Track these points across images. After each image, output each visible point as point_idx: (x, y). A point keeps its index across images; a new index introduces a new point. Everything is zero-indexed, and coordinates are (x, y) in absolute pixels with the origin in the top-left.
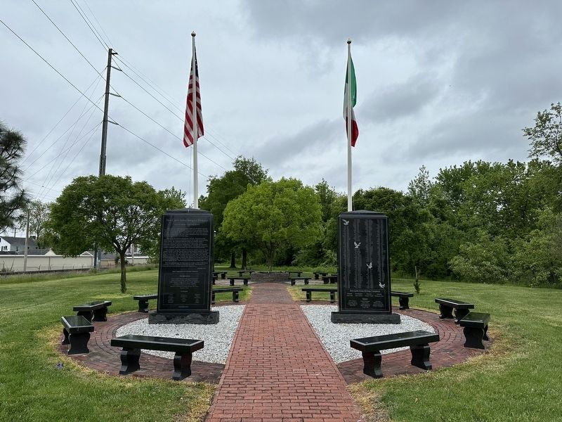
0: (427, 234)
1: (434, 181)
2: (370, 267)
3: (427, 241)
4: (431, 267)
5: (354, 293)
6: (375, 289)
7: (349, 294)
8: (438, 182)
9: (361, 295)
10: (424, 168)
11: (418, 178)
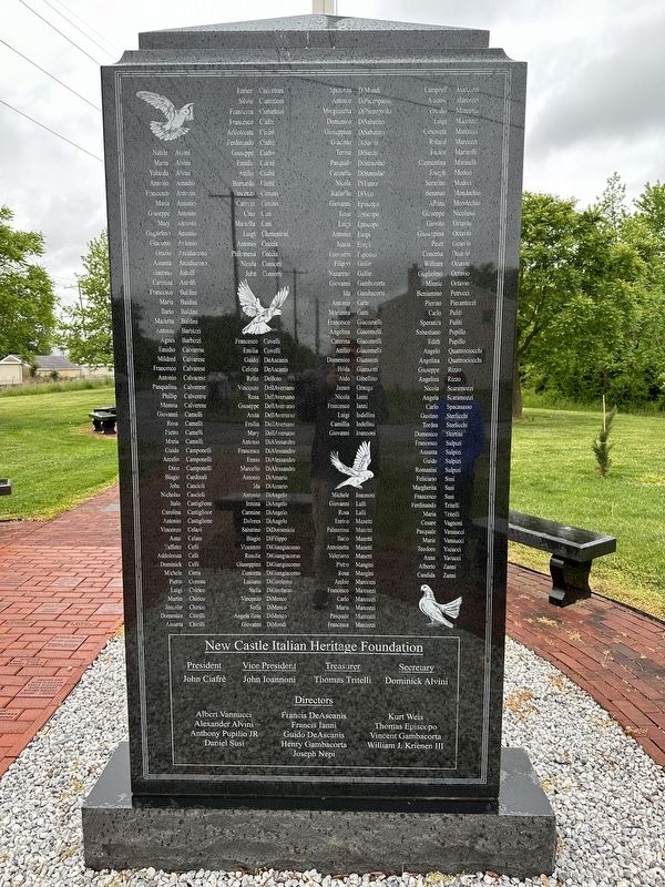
0: (626, 307)
1: (632, 210)
2: (359, 473)
3: (625, 326)
4: (617, 382)
5: (232, 665)
6: (384, 628)
7: (200, 672)
8: (639, 212)
9: (282, 675)
10: (617, 178)
11: (602, 199)
